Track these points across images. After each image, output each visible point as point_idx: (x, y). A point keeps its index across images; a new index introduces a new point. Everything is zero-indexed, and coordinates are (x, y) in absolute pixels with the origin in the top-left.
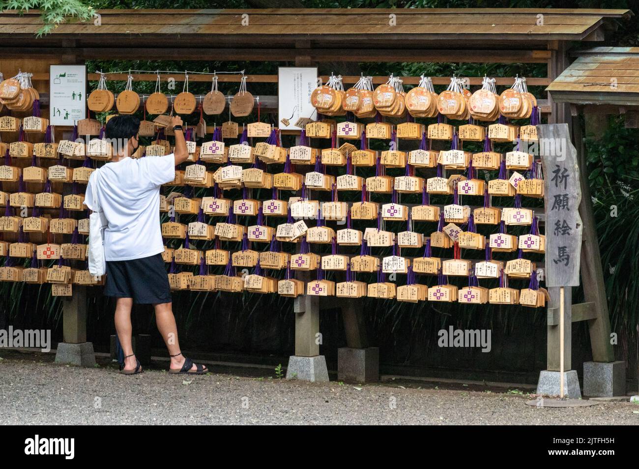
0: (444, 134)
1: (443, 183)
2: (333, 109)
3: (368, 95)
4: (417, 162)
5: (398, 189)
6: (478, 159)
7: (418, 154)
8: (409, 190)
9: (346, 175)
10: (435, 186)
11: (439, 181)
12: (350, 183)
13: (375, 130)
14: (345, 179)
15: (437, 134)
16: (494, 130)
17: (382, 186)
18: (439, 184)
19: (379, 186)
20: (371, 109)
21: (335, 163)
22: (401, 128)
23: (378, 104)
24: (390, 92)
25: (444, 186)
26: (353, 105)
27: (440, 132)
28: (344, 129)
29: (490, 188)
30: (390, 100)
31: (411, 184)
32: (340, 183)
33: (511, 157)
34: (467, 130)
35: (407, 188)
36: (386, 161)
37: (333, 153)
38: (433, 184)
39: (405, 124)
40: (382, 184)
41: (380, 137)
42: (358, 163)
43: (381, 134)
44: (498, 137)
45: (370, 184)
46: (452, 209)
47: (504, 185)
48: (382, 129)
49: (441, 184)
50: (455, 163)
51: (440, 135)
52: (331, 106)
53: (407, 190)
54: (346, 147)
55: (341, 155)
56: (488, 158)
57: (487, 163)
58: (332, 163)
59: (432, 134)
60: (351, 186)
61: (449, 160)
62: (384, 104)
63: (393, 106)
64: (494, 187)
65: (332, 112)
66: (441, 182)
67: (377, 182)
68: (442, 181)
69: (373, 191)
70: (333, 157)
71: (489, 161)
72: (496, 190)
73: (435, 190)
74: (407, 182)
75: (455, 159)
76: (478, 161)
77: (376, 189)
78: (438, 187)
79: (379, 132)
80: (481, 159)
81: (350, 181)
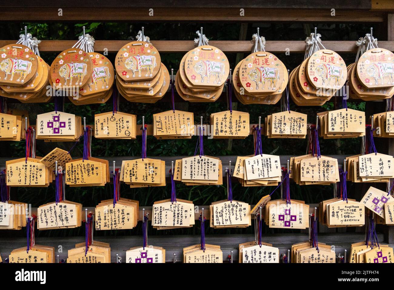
0: (242, 128)
1: (240, 210)
2: (32, 86)
3: (101, 62)
4: (196, 177)
5: (159, 225)
6: (311, 168)
7: (197, 164)
8: (179, 225)
9: (54, 204)
10: (228, 216)
11: (235, 208)
12: (64, 217)
13: (112, 125)
14: (53, 211)
15: (230, 128)
16: (339, 120)
17: (125, 220)
18: (235, 212)
19: (121, 220)
20: (108, 88)
21: (33, 183)
22: (163, 119)
23: (128, 76)
24: (148, 54)
25: (243, 215)
26: (75, 79)
27: (234, 125)
28: (50, 125)
29: (333, 216)
30: (152, 68)
31: (184, 215)
32: (44, 218)
33: (368, 163)
34: (287, 121)
35: (176, 222)
36: (133, 178)
37: (28, 167)
38: (224, 214)
39: (170, 113)
40: (126, 216)
41: (122, 135)
42: (79, 182)
43: (123, 131)
44: (347, 130)
45: (102, 218)
46: (258, 253)
47: (357, 209)
48: (125, 122)
49: (238, 213)
50: (266, 176)
51: (234, 130)
52: (30, 82)
53: (176, 225)
54: (55, 155)
55: (44, 170)
56: (328, 166)
57: (326, 175)
58: (28, 184)
59: (220, 129)
60: (65, 222)
61: (257, 172)
62: (140, 76)
63: (156, 79)
64: (339, 214)
65: (31, 92)
66: (238, 210)
67: (117, 213)
68: (239, 208)
69: (110, 229)
70: (28, 174)
71: (330, 171)
72: (344, 219)
73: (228, 223)
74: (176, 212)
75: (265, 169)
76: (311, 172)
77: (114, 226)
78: (233, 218)
79: (119, 128)
80: (316, 169)
81: (64, 214)
